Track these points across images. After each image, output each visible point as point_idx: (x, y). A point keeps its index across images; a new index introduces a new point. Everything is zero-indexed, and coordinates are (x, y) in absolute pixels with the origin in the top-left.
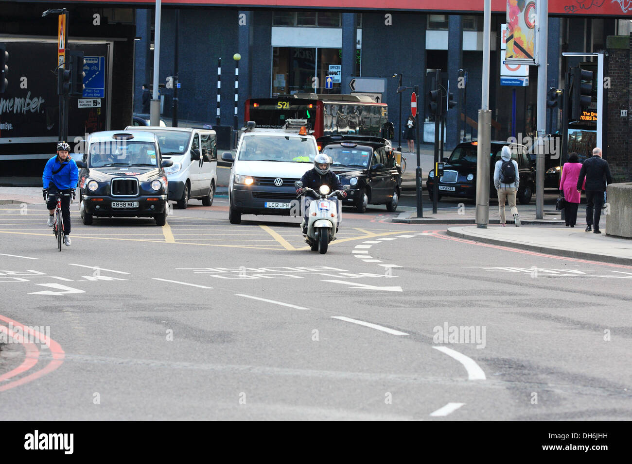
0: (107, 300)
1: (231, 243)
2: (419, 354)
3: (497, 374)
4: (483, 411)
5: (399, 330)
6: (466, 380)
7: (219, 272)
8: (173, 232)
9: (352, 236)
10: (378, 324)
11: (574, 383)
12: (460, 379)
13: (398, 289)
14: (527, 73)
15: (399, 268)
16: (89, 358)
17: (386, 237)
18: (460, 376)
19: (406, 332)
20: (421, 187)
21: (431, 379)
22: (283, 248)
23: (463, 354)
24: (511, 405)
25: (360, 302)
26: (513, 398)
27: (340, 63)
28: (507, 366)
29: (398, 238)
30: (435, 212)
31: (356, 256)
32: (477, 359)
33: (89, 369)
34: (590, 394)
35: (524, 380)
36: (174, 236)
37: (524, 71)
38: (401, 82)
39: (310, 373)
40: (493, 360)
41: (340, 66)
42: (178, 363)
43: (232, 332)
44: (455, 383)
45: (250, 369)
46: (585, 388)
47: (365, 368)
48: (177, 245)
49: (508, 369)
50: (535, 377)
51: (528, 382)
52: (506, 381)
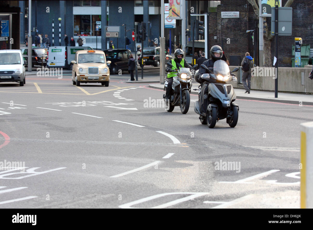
0: (21, 116)
1: (64, 93)
2: (151, 134)
3: (184, 141)
4: (183, 156)
5: (141, 125)
6: (173, 144)
7: (63, 104)
8: (41, 89)
9: (112, 89)
10: (132, 123)
11: (216, 144)
12: (170, 144)
13: (136, 109)
14: (175, 23)
15: (133, 101)
16: (20, 139)
17: (126, 89)
18: (170, 142)
19: (143, 126)
20: (137, 69)
21: (159, 144)
22: (85, 94)
23: (169, 134)
24: (194, 153)
25: (122, 115)
26: (193, 151)
27: (100, 21)
28: (187, 138)
29: (130, 89)
30: (142, 78)
31: (115, 97)
32: (175, 135)
33: (21, 144)
34: (223, 148)
35: (196, 143)
36: (42, 90)
37: (174, 22)
38: (126, 27)
39: (110, 143)
40: (181, 136)
41: (100, 22)
42: (56, 140)
43: (74, 128)
44: (169, 145)
45: (85, 142)
46: (221, 146)
47: (131, 140)
48: (43, 94)
49: (188, 139)
50: (200, 142)
51: (197, 144)
52: (189, 144)
